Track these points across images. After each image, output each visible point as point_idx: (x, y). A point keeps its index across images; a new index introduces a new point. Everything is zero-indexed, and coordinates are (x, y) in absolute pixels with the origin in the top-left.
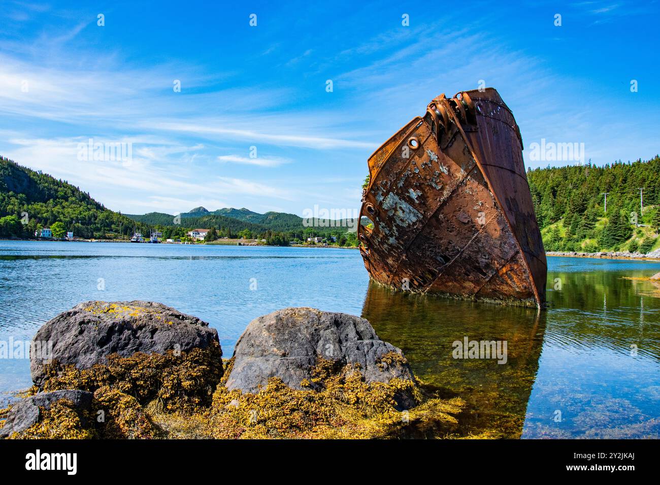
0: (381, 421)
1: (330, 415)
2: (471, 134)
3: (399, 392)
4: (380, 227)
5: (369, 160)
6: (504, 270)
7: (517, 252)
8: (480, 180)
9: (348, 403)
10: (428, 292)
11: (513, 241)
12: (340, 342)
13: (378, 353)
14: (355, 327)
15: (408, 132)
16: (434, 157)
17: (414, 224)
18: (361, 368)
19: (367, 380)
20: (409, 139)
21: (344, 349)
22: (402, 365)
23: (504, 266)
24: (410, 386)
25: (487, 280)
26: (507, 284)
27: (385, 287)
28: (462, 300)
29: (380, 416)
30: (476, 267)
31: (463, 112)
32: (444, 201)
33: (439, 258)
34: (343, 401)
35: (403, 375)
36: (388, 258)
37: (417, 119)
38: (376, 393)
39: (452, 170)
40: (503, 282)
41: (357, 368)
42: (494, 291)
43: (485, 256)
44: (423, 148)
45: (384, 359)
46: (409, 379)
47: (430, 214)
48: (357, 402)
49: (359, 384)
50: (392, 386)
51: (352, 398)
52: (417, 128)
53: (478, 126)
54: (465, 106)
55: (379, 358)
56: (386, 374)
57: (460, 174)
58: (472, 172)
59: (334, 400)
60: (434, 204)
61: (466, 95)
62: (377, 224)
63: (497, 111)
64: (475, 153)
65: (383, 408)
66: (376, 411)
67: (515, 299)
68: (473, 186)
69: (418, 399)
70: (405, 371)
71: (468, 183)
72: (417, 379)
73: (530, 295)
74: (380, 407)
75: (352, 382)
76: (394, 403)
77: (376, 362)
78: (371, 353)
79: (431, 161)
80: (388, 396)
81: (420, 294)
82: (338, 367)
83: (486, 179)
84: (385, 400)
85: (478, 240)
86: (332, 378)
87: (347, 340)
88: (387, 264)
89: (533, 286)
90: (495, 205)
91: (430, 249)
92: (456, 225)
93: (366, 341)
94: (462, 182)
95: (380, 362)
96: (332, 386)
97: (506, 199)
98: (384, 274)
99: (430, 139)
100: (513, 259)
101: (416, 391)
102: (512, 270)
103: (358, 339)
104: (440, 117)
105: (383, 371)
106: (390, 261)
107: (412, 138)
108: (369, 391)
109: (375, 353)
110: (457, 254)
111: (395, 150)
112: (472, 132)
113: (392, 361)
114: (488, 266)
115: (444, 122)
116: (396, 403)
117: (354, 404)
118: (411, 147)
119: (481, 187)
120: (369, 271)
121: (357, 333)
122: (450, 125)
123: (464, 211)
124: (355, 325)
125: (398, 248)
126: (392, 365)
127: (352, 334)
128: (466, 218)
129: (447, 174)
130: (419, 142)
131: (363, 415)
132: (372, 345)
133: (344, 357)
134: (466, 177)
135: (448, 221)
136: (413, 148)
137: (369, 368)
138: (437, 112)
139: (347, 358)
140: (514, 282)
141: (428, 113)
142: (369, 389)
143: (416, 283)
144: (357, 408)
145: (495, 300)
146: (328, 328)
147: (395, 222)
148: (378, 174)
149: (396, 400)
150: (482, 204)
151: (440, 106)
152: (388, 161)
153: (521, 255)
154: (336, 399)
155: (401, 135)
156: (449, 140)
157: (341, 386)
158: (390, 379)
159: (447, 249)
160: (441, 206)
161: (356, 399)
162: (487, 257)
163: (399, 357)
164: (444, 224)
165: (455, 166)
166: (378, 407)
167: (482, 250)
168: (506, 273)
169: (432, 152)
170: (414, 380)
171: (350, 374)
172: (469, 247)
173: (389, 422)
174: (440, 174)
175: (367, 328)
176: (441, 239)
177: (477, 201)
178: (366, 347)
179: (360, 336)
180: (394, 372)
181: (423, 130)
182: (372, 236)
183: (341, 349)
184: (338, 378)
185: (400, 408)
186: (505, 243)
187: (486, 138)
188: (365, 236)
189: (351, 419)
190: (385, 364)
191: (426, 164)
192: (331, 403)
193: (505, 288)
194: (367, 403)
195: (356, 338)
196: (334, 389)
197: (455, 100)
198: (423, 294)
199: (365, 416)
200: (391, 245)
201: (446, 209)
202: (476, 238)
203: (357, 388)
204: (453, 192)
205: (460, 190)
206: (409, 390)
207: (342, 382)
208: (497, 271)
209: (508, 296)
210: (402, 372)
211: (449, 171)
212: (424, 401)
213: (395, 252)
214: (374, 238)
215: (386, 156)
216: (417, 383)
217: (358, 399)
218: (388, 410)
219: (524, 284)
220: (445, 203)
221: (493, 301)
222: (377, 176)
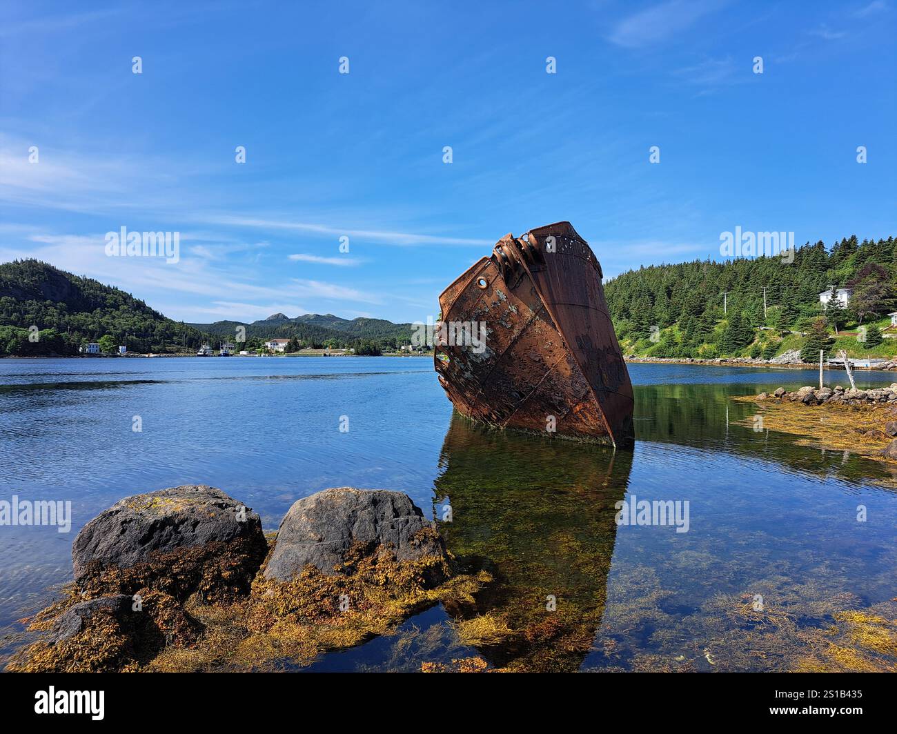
0: (406, 601)
1: (358, 599)
2: (539, 275)
3: (427, 569)
4: (455, 361)
5: (440, 297)
6: (578, 408)
7: (589, 392)
8: (548, 320)
9: (377, 585)
10: (507, 426)
11: (584, 380)
12: (376, 522)
13: (412, 530)
14: (393, 504)
15: (476, 272)
16: (502, 296)
17: (488, 360)
18: (393, 547)
19: (398, 559)
20: (478, 279)
21: (378, 529)
22: (435, 540)
23: (577, 404)
24: (440, 562)
25: (562, 417)
26: (582, 421)
27: (466, 419)
28: (541, 436)
29: (406, 595)
30: (550, 404)
31: (529, 254)
32: (515, 339)
33: (514, 394)
34: (373, 583)
35: (434, 551)
36: (465, 392)
37: (485, 259)
38: (404, 573)
39: (520, 310)
40: (578, 419)
41: (389, 547)
42: (571, 428)
43: (558, 394)
44: (491, 287)
45: (417, 536)
46: (440, 554)
47: (502, 351)
48: (386, 583)
49: (389, 565)
50: (422, 563)
51: (381, 578)
52: (485, 268)
53: (547, 265)
54: (531, 247)
55: (412, 536)
56: (418, 552)
57: (529, 314)
58: (540, 312)
59: (363, 583)
60: (506, 343)
61: (532, 236)
62: (452, 358)
63: (569, 246)
64: (542, 294)
65: (411, 587)
66: (403, 590)
67: (591, 437)
68: (541, 325)
69: (447, 574)
70: (437, 547)
71: (537, 322)
72: (449, 553)
73: (605, 434)
74: (407, 586)
75: (383, 563)
76: (422, 581)
77: (409, 540)
78: (405, 531)
79: (500, 301)
80: (416, 574)
81: (498, 428)
82: (371, 548)
83: (553, 320)
84: (414, 579)
85: (550, 379)
86: (364, 559)
87: (382, 520)
88: (465, 397)
89: (607, 425)
90: (564, 345)
91: (505, 385)
92: (529, 363)
93: (402, 519)
94: (531, 322)
95: (413, 540)
96: (364, 568)
97: (577, 338)
98: (464, 406)
99: (499, 279)
100: (586, 398)
101: (445, 567)
102: (585, 408)
103: (394, 517)
104: (505, 259)
105: (415, 548)
106: (468, 395)
107: (480, 277)
108: (399, 571)
109: (409, 531)
110: (530, 391)
111: (465, 289)
112: (539, 271)
113: (425, 537)
114: (561, 403)
115: (510, 264)
116: (424, 581)
117: (383, 585)
118: (480, 286)
119: (549, 328)
120: (451, 400)
121: (394, 510)
122: (517, 266)
123: (534, 350)
124: (393, 502)
125: (474, 382)
126: (425, 542)
127: (389, 512)
128: (537, 356)
129: (516, 313)
130: (488, 282)
131: (390, 596)
132: (407, 521)
133: (379, 536)
134: (535, 317)
135: (520, 358)
136: (482, 287)
137: (401, 546)
138: (503, 254)
139: (381, 538)
140: (588, 420)
141: (494, 255)
142: (398, 569)
143: (493, 416)
144: (386, 589)
145: (572, 437)
146: (365, 507)
147: (469, 357)
148: (450, 312)
149: (424, 578)
150: (552, 344)
151: (505, 248)
152: (458, 299)
153: (592, 394)
154: (365, 582)
155: (469, 275)
156: (517, 281)
157: (373, 567)
158: (420, 557)
159: (521, 385)
160: (512, 343)
161: (384, 580)
162: (560, 395)
163: (432, 532)
164: (516, 361)
165: (523, 307)
166: (406, 587)
167: (555, 387)
168: (580, 411)
169: (500, 290)
170: (446, 555)
171: (382, 554)
172: (542, 384)
173: (413, 602)
174: (509, 313)
175: (405, 504)
176: (514, 375)
177: (547, 340)
178: (400, 525)
179: (396, 513)
180: (425, 549)
181: (491, 270)
182: (448, 369)
183: (376, 529)
184: (370, 560)
185: (427, 587)
186: (576, 382)
187: (556, 276)
188: (442, 369)
189: (379, 601)
190: (417, 541)
191: (495, 303)
192: (360, 586)
193: (580, 426)
194: (395, 583)
195: (392, 516)
196: (365, 571)
197: (521, 242)
198: (502, 428)
199: (393, 597)
200: (467, 379)
201: (517, 347)
202: (548, 375)
203: (387, 568)
204: (523, 331)
205: (529, 329)
206: (438, 566)
207: (374, 562)
208: (571, 409)
209: (583, 434)
210: (434, 547)
211: (518, 310)
212: (453, 576)
213: (471, 386)
214: (450, 372)
215: (457, 294)
216: (447, 558)
217: (387, 578)
218: (415, 589)
219: (598, 422)
220: (515, 341)
221: (570, 438)
222: (449, 314)
